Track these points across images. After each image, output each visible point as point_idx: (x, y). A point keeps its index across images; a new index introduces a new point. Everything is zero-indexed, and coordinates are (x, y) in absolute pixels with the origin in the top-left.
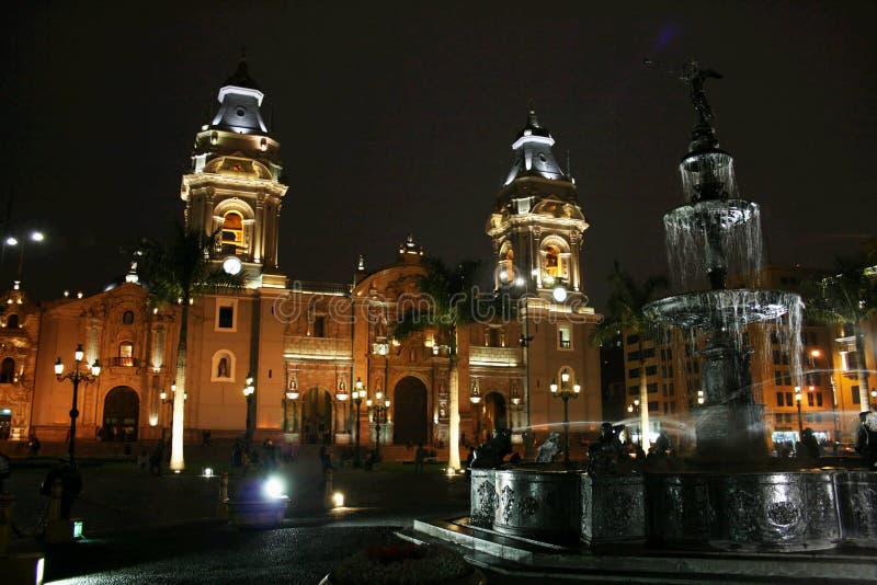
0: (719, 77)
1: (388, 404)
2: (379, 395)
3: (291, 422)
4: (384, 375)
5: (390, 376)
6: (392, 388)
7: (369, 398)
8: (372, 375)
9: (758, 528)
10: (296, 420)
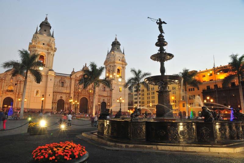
0: (166, 23)
1: (78, 103)
2: (76, 101)
3: (54, 107)
4: (78, 97)
5: (79, 97)
6: (79, 100)
7: (74, 102)
8: (75, 97)
9: (177, 137)
10: (55, 107)
